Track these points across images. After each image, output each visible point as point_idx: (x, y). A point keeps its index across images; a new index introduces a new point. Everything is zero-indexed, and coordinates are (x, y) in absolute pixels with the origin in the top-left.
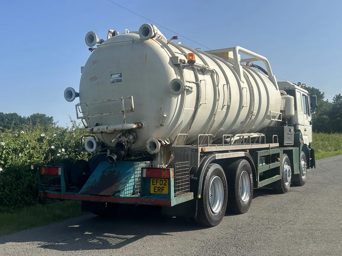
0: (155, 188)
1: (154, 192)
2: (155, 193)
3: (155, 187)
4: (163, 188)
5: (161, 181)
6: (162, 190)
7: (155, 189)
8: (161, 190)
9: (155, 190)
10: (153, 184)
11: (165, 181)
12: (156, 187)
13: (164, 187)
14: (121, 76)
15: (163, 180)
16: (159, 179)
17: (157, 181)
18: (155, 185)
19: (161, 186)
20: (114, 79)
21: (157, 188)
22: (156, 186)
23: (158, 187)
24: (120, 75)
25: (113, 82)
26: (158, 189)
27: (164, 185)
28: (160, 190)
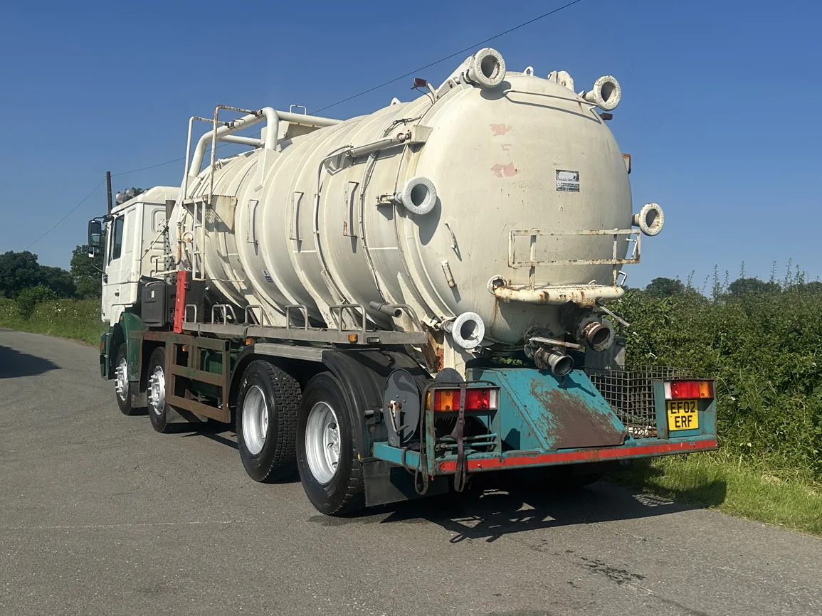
0: (677, 419)
1: (677, 427)
2: (677, 429)
3: (676, 417)
4: (690, 418)
5: (686, 405)
6: (689, 421)
7: (677, 422)
8: (687, 422)
9: (678, 424)
10: (672, 413)
11: (693, 404)
12: (679, 417)
13: (691, 416)
14: (577, 179)
15: (689, 401)
16: (684, 402)
17: (680, 405)
18: (675, 413)
19: (686, 415)
20: (564, 182)
21: (680, 419)
22: (677, 415)
23: (682, 417)
24: (575, 175)
25: (561, 188)
26: (683, 421)
27: (692, 412)
28: (685, 422)
